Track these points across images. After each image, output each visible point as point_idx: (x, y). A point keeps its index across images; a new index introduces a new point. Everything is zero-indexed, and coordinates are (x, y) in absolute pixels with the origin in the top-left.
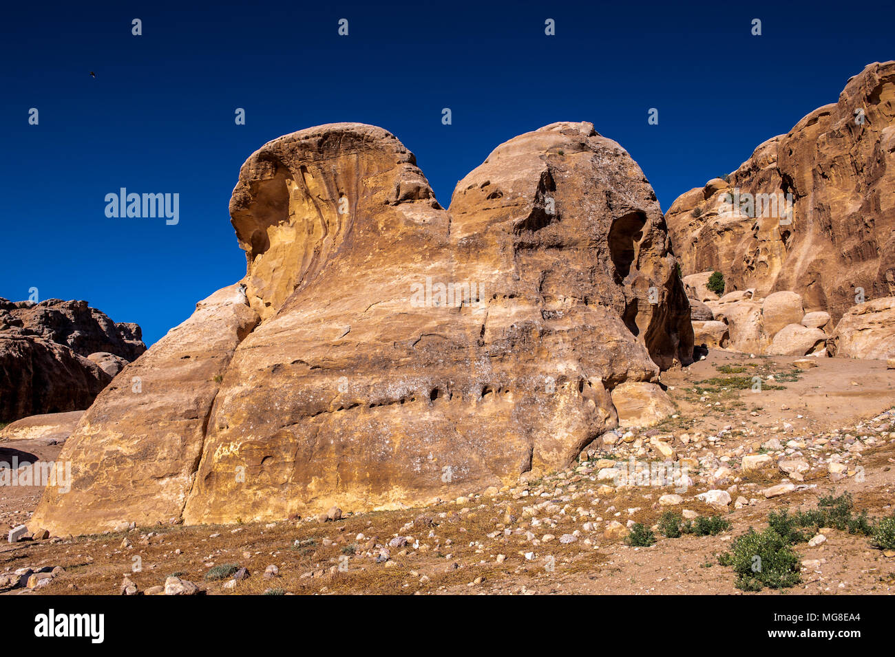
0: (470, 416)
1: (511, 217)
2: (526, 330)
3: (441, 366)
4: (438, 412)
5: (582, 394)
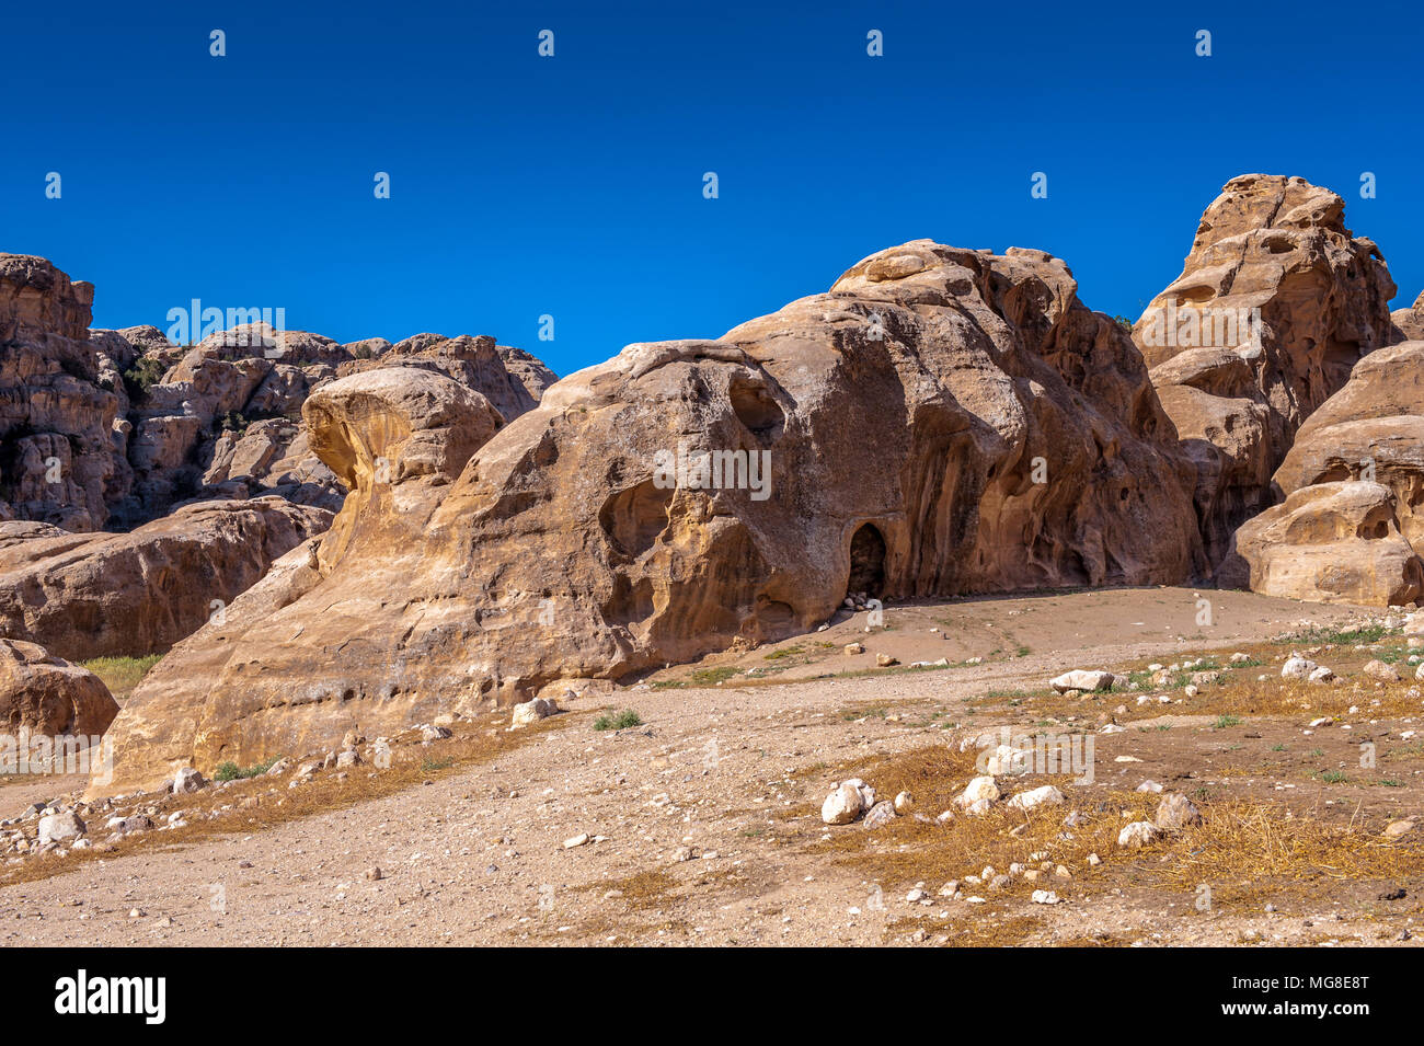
0: (373, 715)
1: (479, 506)
2: (449, 632)
3: (359, 669)
4: (347, 711)
5: (486, 694)
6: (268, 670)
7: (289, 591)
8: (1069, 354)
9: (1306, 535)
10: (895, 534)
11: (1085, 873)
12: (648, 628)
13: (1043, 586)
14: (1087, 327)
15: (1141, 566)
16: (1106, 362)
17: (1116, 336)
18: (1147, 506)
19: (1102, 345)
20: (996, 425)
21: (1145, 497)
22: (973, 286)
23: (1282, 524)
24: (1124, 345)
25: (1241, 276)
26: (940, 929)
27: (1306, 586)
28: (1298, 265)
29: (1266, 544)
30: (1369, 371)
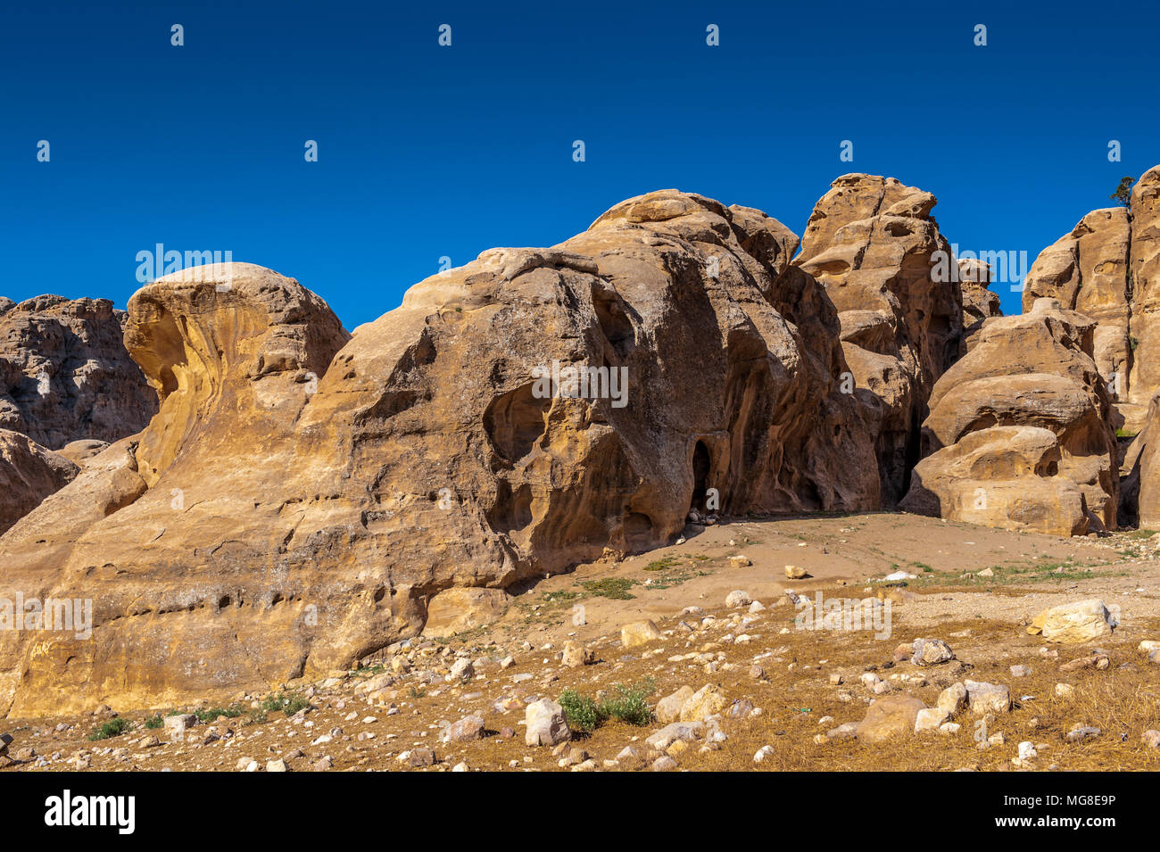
0: (254, 624)
1: (359, 404)
2: (335, 536)
3: (236, 574)
4: (223, 619)
5: (379, 603)
6: (125, 574)
7: (111, 493)
8: (782, 304)
9: (988, 472)
10: (720, 452)
12: (529, 537)
13: (789, 510)
14: (796, 281)
15: (855, 496)
16: (811, 313)
17: (815, 291)
18: (853, 442)
19: (807, 298)
20: (779, 355)
21: (852, 434)
22: (731, 231)
23: (965, 461)
24: (821, 298)
25: (869, 254)
27: (1000, 517)
28: (916, 247)
29: (953, 479)
30: (998, 336)
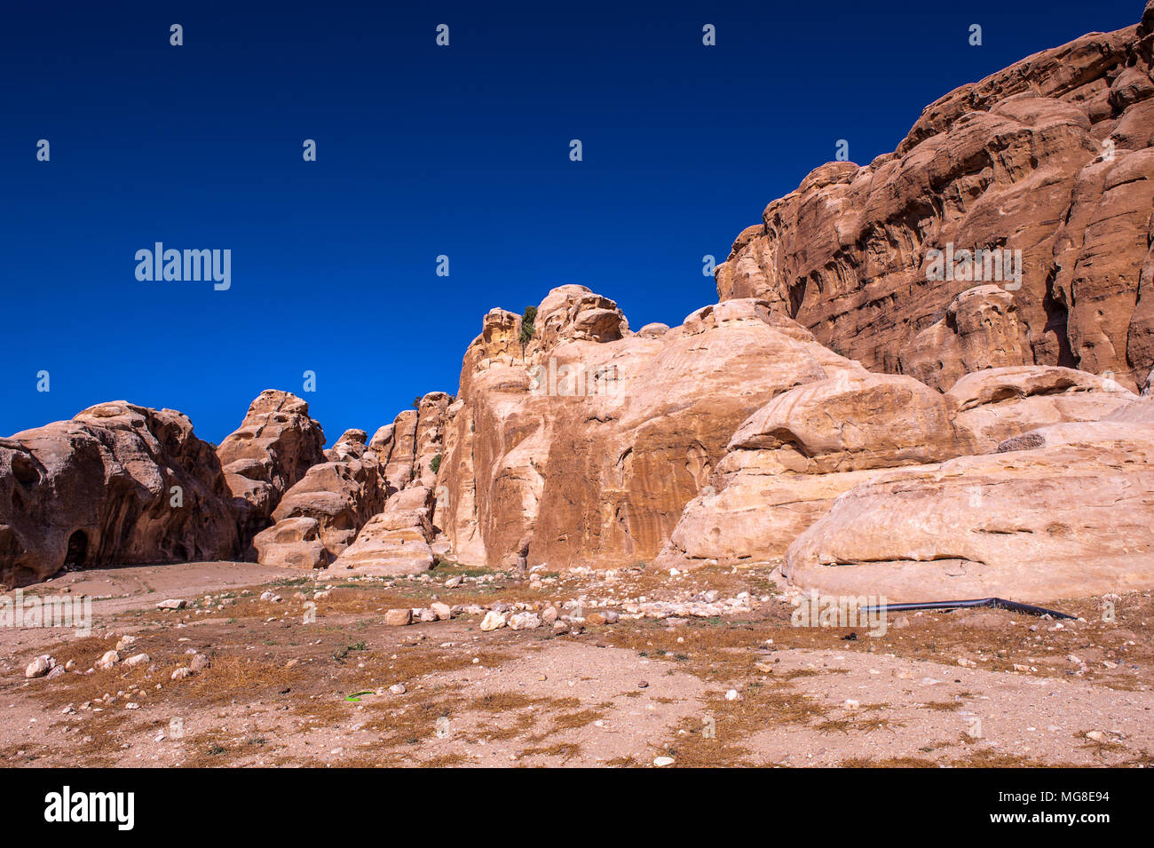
8: (187, 457)
9: (283, 539)
10: (93, 535)
11: (154, 693)
13: (165, 560)
14: (196, 446)
15: (211, 552)
16: (203, 462)
17: (209, 451)
18: (216, 525)
19: (202, 454)
20: (149, 486)
21: (216, 521)
22: (145, 423)
23: (274, 534)
24: (212, 455)
25: (265, 430)
26: (77, 725)
27: (281, 561)
28: (289, 428)
29: (266, 543)
30: (314, 473)
